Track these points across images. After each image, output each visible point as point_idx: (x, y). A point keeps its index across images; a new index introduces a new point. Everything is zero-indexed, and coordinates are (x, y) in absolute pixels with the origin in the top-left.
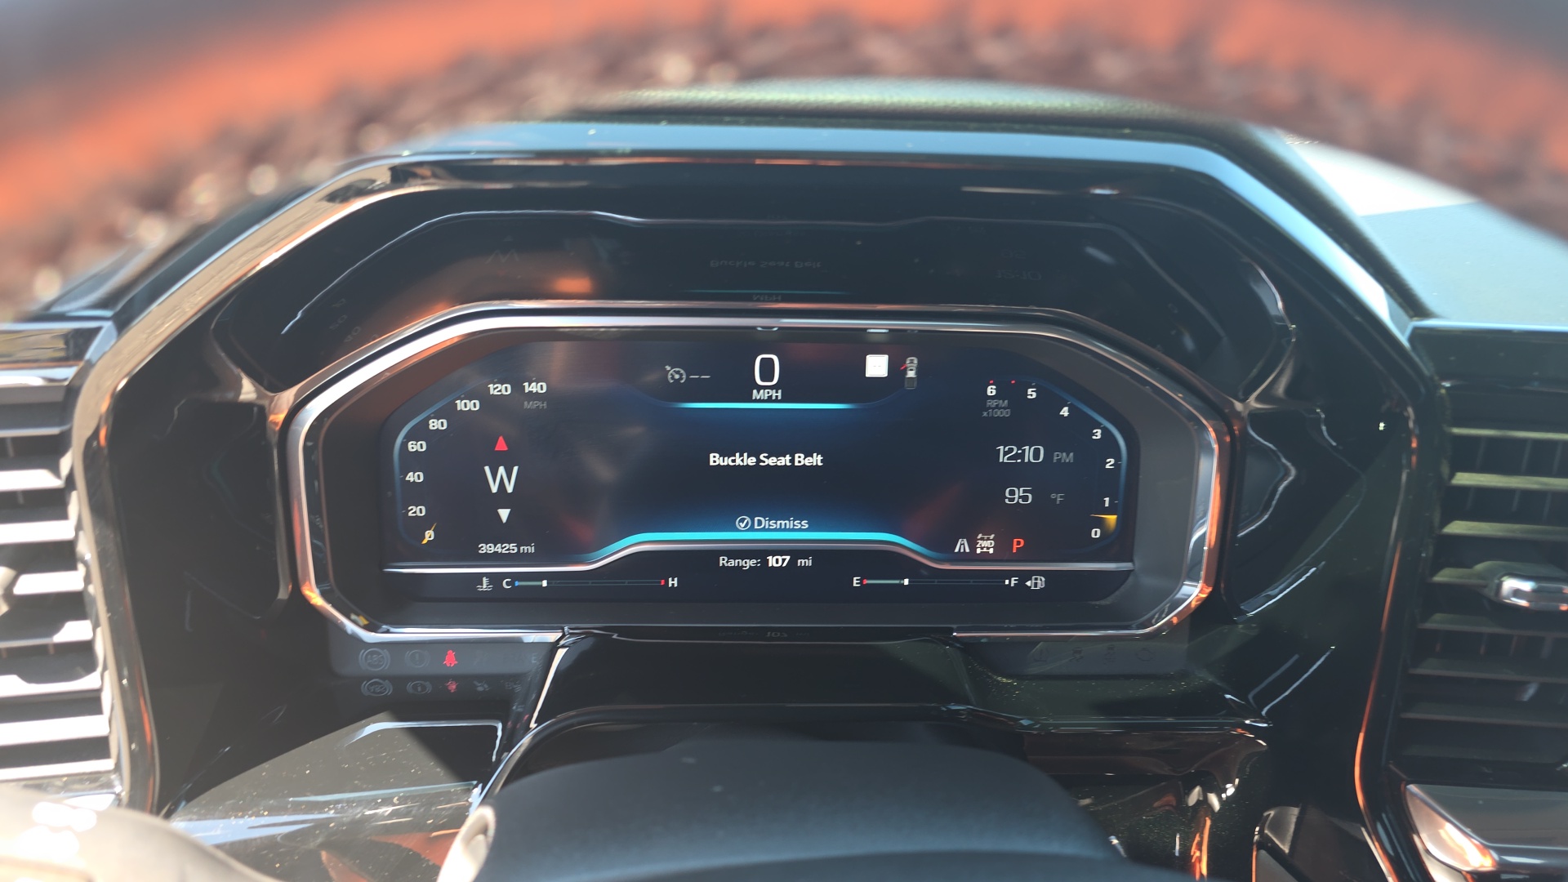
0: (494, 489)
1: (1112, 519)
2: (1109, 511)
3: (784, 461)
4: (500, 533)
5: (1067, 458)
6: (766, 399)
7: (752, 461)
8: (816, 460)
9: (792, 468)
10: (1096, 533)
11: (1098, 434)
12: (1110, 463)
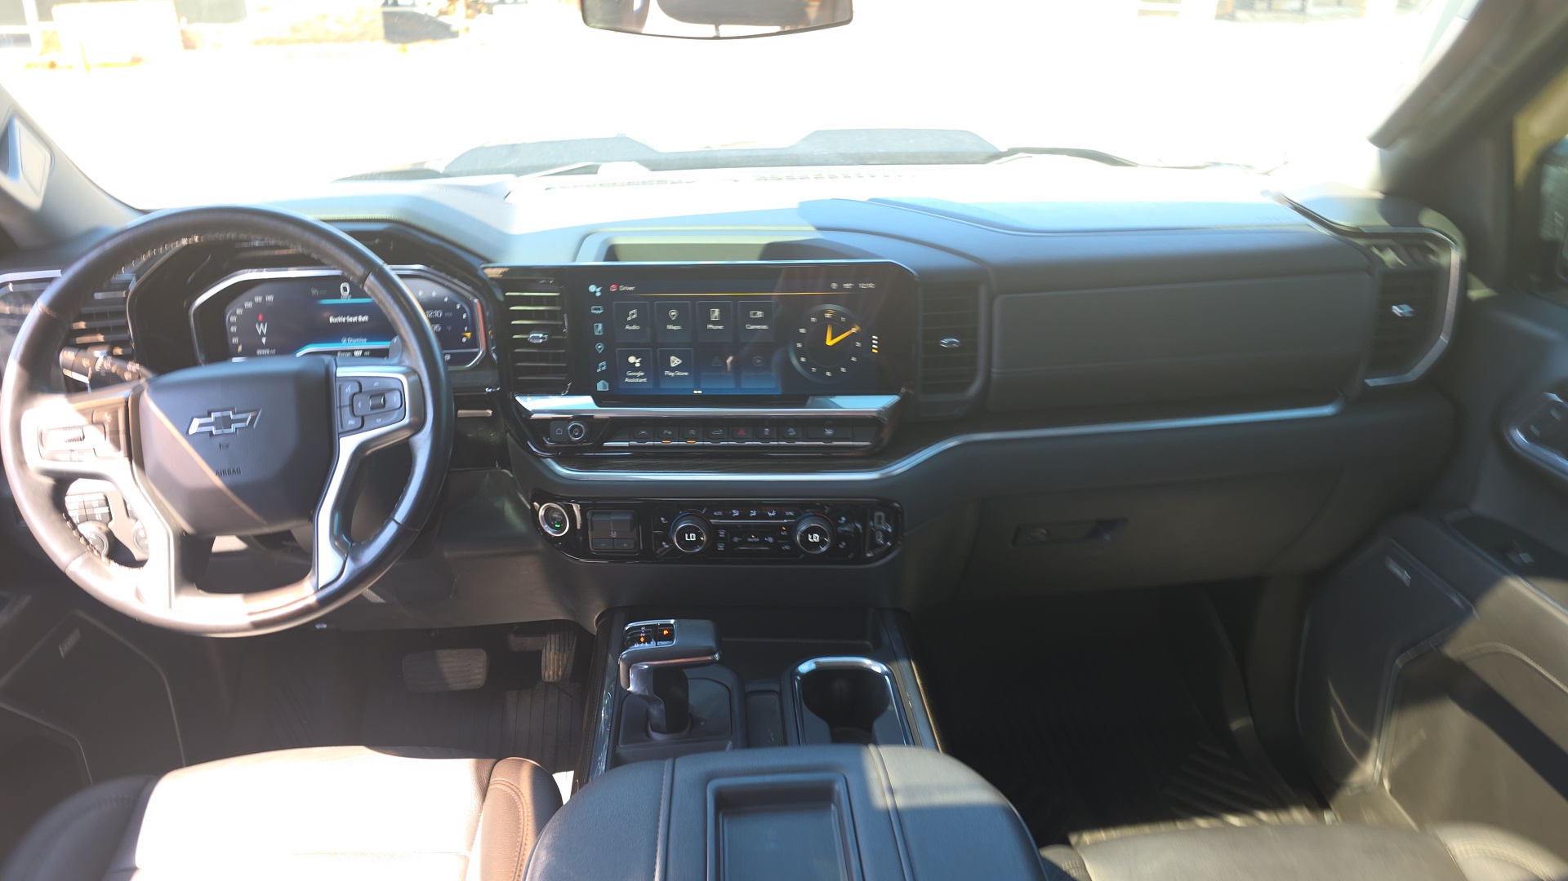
0: (260, 333)
1: (469, 335)
2: (468, 331)
3: (354, 319)
4: (263, 347)
5: (449, 314)
6: (346, 298)
7: (344, 320)
8: (365, 318)
9: (357, 323)
10: (464, 340)
11: (458, 307)
12: (464, 316)
